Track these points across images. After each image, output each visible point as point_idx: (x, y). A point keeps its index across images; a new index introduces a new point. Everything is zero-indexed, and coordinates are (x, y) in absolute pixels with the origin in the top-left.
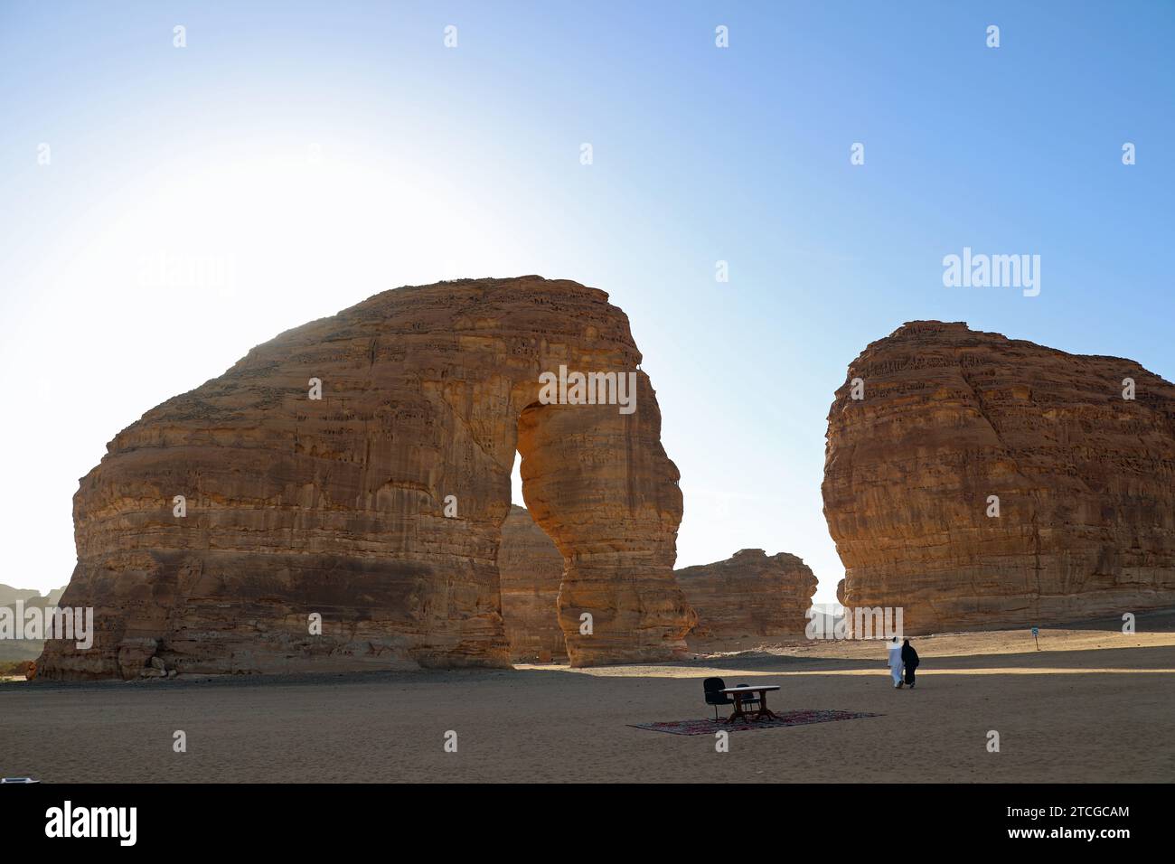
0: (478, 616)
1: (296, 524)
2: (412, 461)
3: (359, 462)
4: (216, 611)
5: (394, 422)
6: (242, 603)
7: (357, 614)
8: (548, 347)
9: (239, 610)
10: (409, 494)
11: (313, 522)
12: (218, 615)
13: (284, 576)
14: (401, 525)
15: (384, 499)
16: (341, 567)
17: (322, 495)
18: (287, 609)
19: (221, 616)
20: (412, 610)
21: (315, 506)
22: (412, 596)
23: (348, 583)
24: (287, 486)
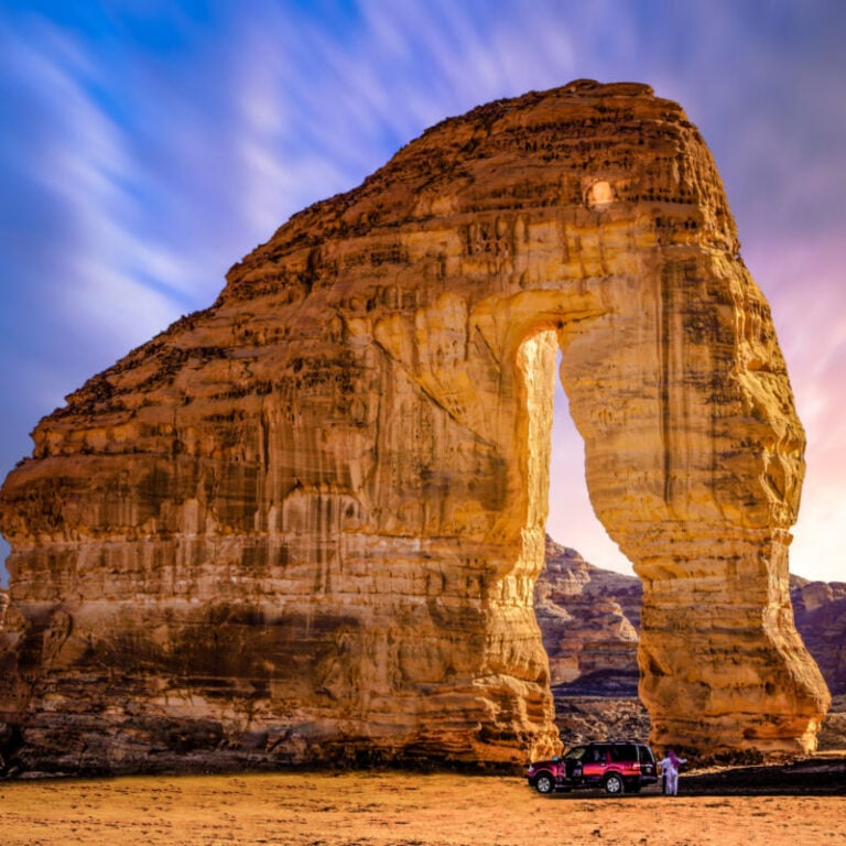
0: (455, 690)
1: (179, 559)
2: (323, 452)
3: (254, 459)
4: (80, 687)
5: (294, 392)
6: (109, 675)
7: (251, 690)
8: (526, 232)
9: (107, 685)
10: (329, 503)
11: (199, 555)
12: (80, 692)
13: (161, 636)
14: (319, 551)
15: (293, 512)
16: (234, 620)
17: (210, 513)
18: (162, 684)
19: (84, 693)
20: (331, 682)
21: (201, 530)
22: (330, 661)
23: (242, 644)
24: (162, 505)
